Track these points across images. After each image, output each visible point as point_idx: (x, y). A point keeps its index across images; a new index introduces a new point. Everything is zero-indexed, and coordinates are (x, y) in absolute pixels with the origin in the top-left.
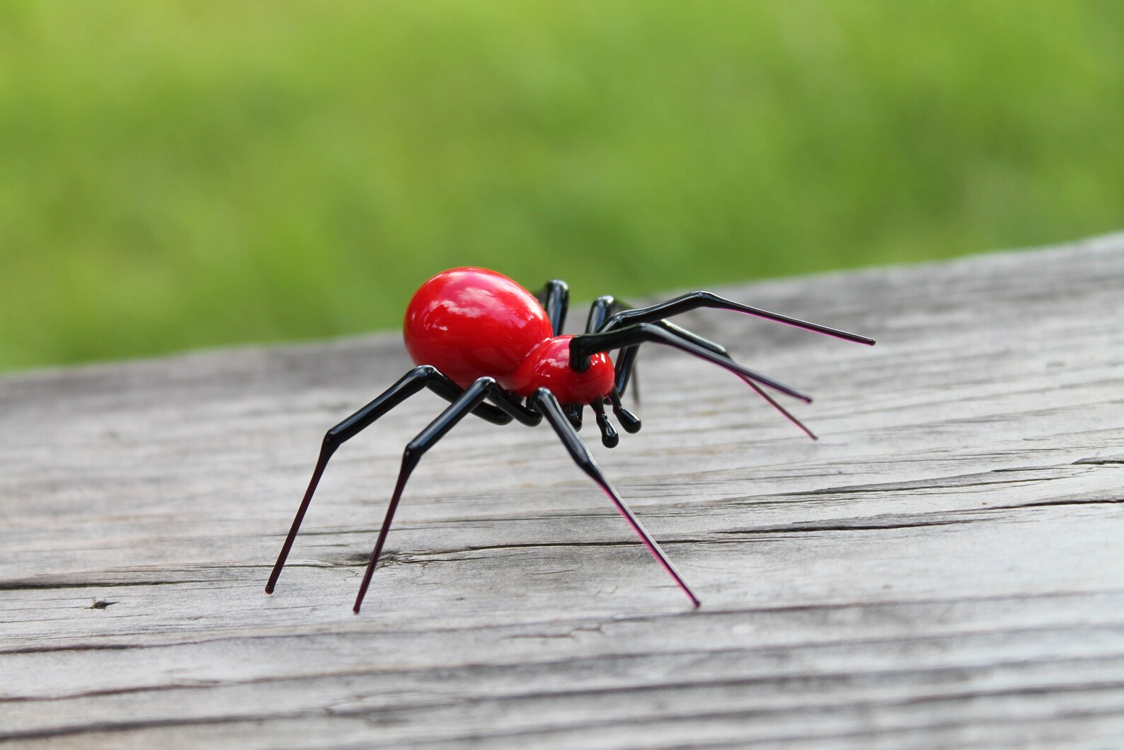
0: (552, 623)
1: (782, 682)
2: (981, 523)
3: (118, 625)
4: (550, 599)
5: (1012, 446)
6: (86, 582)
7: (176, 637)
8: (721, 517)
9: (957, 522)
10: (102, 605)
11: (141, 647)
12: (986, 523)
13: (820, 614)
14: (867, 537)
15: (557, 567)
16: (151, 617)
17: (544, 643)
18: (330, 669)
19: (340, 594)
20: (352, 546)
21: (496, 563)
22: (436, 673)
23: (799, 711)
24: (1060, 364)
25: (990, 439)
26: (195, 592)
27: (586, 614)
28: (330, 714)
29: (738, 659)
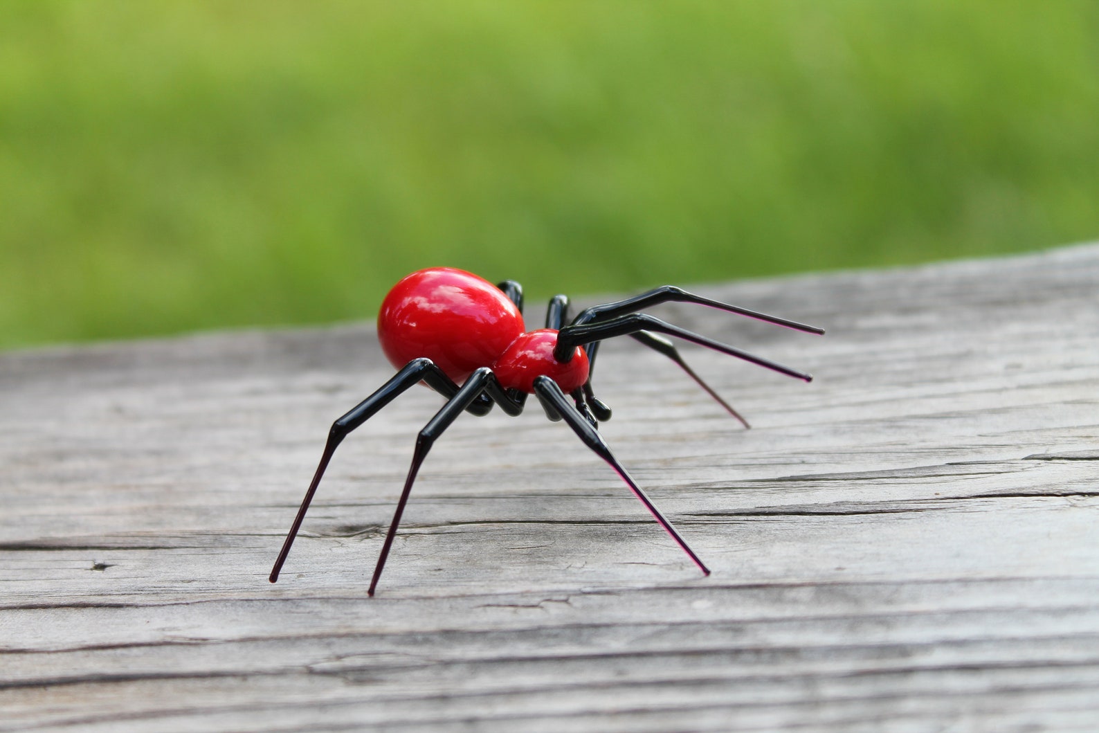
0: (523, 594)
1: (736, 654)
2: (932, 511)
3: (115, 586)
4: (522, 572)
5: (967, 441)
6: (88, 545)
7: (170, 598)
8: (688, 500)
9: (910, 510)
10: (101, 567)
11: (137, 606)
12: (937, 511)
13: (776, 591)
14: (824, 522)
15: (530, 543)
16: (147, 579)
17: (515, 612)
18: (312, 631)
19: (325, 563)
20: (339, 518)
21: (474, 538)
22: (411, 638)
23: (750, 680)
24: (1018, 366)
25: (946, 434)
26: (190, 557)
27: (555, 587)
28: (311, 672)
29: (697, 631)
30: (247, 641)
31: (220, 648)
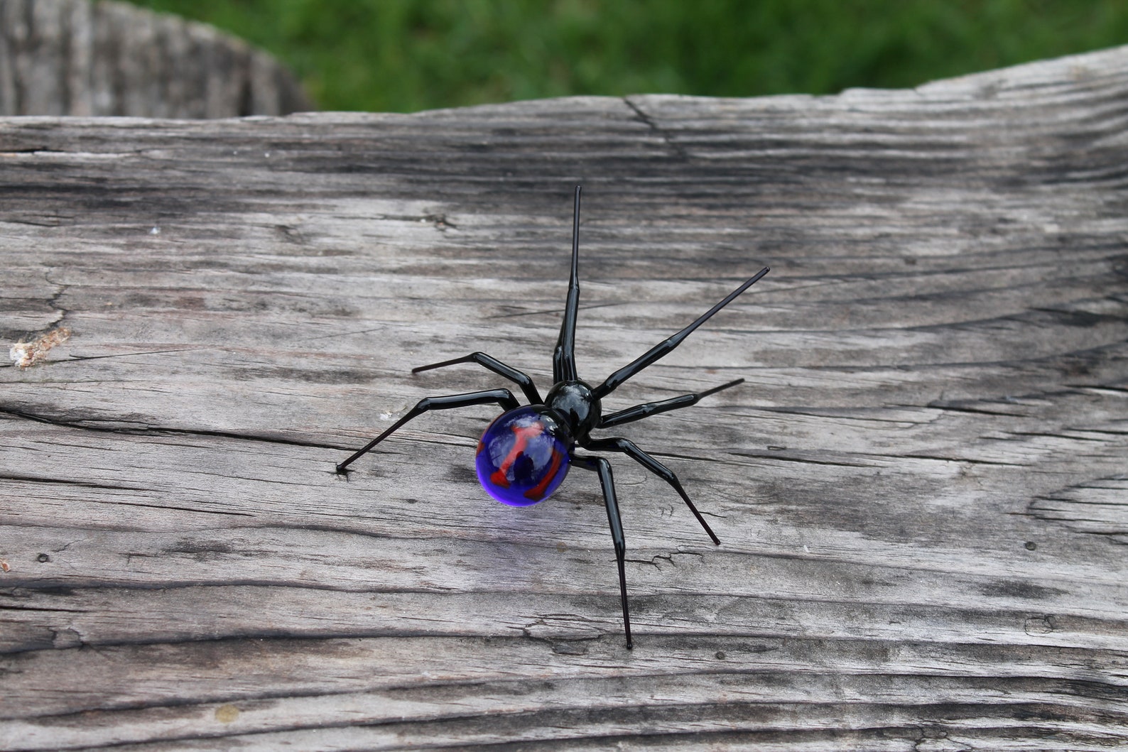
3: (363, 504)
11: (388, 537)
22: (582, 599)
26: (403, 467)
27: (660, 542)
28: (528, 637)
30: (477, 592)
31: (460, 598)
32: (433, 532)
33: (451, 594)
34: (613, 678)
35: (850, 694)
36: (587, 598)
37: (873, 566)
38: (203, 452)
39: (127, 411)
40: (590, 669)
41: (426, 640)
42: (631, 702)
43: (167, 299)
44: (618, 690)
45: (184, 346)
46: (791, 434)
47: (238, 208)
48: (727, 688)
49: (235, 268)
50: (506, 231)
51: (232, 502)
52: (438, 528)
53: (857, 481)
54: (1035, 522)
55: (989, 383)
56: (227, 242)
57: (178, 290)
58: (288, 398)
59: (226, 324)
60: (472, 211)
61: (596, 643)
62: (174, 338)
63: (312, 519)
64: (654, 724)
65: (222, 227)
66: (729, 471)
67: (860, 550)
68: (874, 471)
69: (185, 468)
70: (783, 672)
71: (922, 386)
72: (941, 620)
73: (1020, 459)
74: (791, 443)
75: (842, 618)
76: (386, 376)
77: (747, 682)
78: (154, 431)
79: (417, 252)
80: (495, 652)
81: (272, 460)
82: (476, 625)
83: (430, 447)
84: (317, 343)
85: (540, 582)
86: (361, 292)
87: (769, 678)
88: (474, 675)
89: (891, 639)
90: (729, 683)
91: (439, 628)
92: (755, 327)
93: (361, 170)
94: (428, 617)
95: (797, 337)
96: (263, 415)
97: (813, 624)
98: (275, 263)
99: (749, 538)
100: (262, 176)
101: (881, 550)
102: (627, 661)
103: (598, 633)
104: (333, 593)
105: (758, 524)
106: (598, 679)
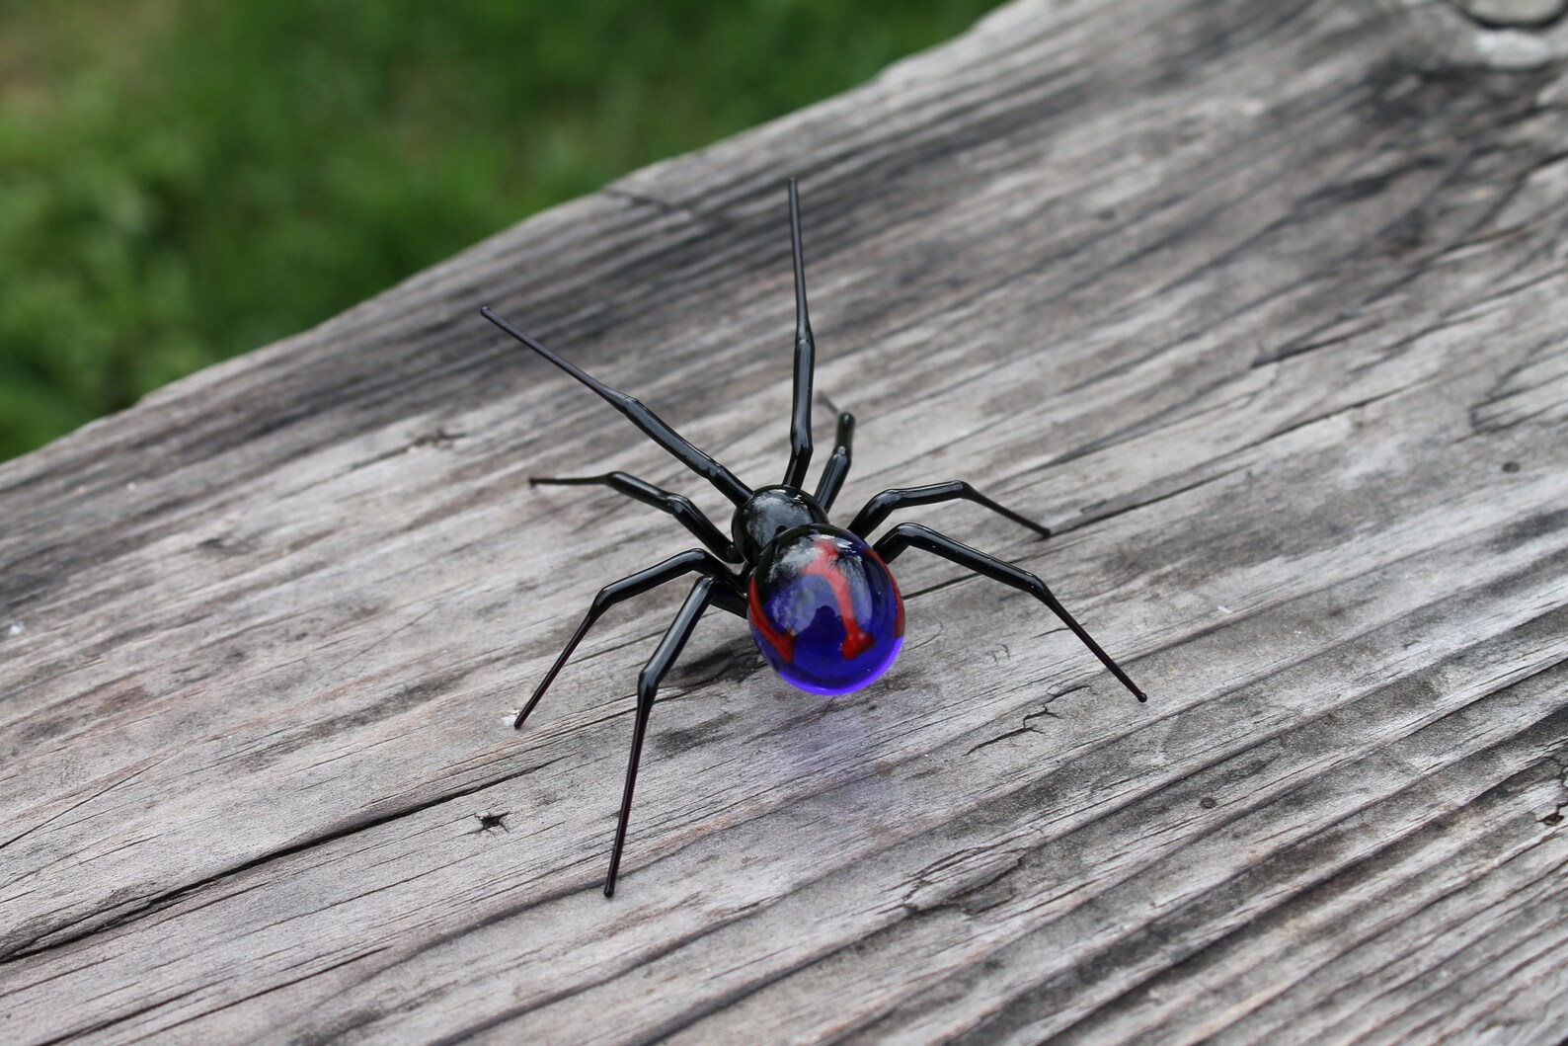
0: (1001, 718)
3: (550, 850)
4: (959, 683)
7: (644, 853)
10: (490, 822)
16: (569, 824)
18: (853, 851)
27: (1019, 697)
28: (917, 913)
30: (800, 889)
31: (779, 909)
32: (681, 838)
33: (763, 910)
34: (1078, 908)
35: (1422, 763)
36: (966, 819)
37: (1329, 588)
38: (258, 894)
39: (106, 893)
40: (1038, 912)
41: (767, 992)
42: (1128, 927)
43: (84, 712)
44: (1098, 921)
45: (144, 762)
46: (1100, 481)
47: (126, 546)
48: (1248, 840)
49: (170, 624)
50: (542, 410)
51: (345, 944)
52: (685, 830)
53: (1228, 498)
54: (1494, 437)
55: (1309, 307)
56: (136, 596)
57: (94, 692)
58: (347, 760)
59: (196, 703)
60: (476, 406)
61: (1021, 874)
62: (123, 760)
63: (484, 908)
64: (1182, 941)
65: (117, 580)
66: (1049, 563)
67: (1296, 577)
68: (1241, 476)
69: (242, 931)
70: (1311, 781)
71: (1229, 348)
72: (1468, 612)
73: (1416, 374)
74: (1108, 491)
75: (1337, 674)
76: (478, 666)
77: (1270, 818)
78: (165, 900)
79: (426, 490)
80: (881, 958)
81: (373, 855)
82: (829, 934)
83: (603, 728)
84: (348, 669)
85: (884, 830)
86: (377, 575)
87: (1295, 797)
88: (872, 1005)
89: (1422, 666)
90: (1247, 833)
91: (776, 965)
92: (960, 376)
93: (285, 422)
94: (750, 959)
95: (1024, 363)
96: (323, 801)
97: (1306, 699)
98: (224, 592)
99: (1136, 634)
100: (139, 492)
101: (1324, 564)
102: (1082, 874)
103: (1014, 857)
104: (581, 997)
105: (1135, 611)
106: (1059, 919)
